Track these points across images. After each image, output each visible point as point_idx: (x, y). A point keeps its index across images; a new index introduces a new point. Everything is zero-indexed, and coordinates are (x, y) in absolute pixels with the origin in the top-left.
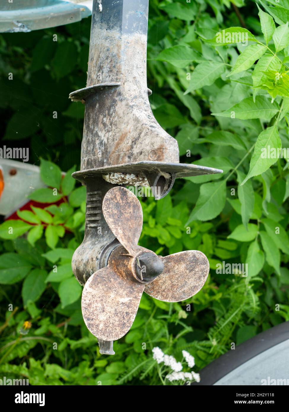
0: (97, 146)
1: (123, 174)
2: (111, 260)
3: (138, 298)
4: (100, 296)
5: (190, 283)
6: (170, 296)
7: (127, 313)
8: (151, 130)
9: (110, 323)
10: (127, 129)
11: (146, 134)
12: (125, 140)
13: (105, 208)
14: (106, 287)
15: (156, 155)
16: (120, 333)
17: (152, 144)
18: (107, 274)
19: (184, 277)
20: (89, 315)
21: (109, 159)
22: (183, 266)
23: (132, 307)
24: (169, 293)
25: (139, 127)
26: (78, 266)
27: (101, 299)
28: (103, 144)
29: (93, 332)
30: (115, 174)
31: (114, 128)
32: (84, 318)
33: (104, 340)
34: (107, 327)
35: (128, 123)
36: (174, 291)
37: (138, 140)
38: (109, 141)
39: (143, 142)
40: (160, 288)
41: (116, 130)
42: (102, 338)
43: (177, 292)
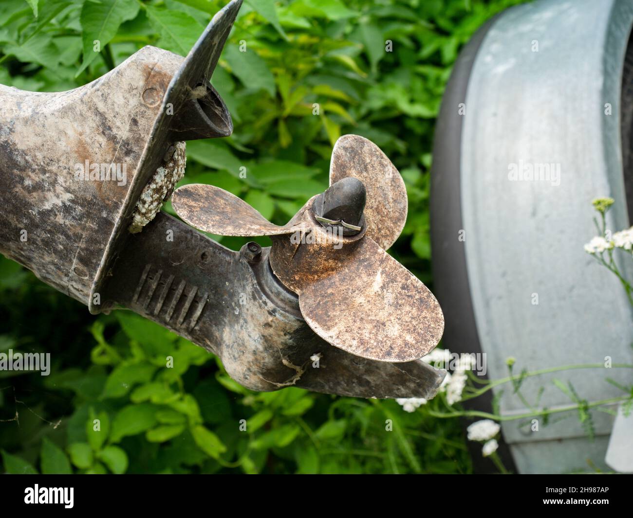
0: (67, 222)
1: (150, 184)
2: (292, 281)
3: (384, 257)
4: (352, 319)
5: (385, 184)
6: (392, 225)
7: (403, 288)
8: (103, 85)
9: (411, 322)
10: (71, 139)
11: (105, 98)
12: (90, 150)
13: (203, 227)
14: (340, 305)
15: (156, 90)
16: (434, 314)
17: (131, 89)
18: (315, 296)
19: (371, 185)
20: (382, 350)
21: (107, 202)
22: (354, 174)
23: (396, 275)
24: (386, 223)
25: (81, 109)
26: (260, 367)
27: (358, 320)
28: (71, 204)
29: (416, 357)
30: (143, 196)
31: (54, 168)
32: (383, 360)
33: (437, 344)
34: (414, 330)
35: (63, 133)
36: (387, 214)
37: (106, 119)
38: (73, 188)
39: (117, 109)
40: (373, 233)
41: (61, 164)
42: (432, 345)
43: (390, 210)
